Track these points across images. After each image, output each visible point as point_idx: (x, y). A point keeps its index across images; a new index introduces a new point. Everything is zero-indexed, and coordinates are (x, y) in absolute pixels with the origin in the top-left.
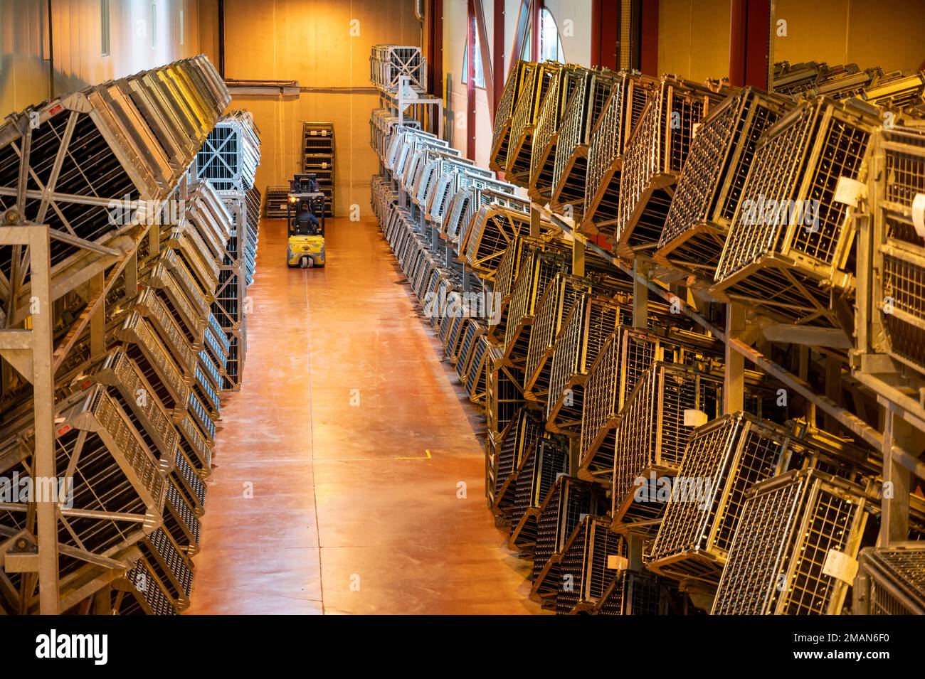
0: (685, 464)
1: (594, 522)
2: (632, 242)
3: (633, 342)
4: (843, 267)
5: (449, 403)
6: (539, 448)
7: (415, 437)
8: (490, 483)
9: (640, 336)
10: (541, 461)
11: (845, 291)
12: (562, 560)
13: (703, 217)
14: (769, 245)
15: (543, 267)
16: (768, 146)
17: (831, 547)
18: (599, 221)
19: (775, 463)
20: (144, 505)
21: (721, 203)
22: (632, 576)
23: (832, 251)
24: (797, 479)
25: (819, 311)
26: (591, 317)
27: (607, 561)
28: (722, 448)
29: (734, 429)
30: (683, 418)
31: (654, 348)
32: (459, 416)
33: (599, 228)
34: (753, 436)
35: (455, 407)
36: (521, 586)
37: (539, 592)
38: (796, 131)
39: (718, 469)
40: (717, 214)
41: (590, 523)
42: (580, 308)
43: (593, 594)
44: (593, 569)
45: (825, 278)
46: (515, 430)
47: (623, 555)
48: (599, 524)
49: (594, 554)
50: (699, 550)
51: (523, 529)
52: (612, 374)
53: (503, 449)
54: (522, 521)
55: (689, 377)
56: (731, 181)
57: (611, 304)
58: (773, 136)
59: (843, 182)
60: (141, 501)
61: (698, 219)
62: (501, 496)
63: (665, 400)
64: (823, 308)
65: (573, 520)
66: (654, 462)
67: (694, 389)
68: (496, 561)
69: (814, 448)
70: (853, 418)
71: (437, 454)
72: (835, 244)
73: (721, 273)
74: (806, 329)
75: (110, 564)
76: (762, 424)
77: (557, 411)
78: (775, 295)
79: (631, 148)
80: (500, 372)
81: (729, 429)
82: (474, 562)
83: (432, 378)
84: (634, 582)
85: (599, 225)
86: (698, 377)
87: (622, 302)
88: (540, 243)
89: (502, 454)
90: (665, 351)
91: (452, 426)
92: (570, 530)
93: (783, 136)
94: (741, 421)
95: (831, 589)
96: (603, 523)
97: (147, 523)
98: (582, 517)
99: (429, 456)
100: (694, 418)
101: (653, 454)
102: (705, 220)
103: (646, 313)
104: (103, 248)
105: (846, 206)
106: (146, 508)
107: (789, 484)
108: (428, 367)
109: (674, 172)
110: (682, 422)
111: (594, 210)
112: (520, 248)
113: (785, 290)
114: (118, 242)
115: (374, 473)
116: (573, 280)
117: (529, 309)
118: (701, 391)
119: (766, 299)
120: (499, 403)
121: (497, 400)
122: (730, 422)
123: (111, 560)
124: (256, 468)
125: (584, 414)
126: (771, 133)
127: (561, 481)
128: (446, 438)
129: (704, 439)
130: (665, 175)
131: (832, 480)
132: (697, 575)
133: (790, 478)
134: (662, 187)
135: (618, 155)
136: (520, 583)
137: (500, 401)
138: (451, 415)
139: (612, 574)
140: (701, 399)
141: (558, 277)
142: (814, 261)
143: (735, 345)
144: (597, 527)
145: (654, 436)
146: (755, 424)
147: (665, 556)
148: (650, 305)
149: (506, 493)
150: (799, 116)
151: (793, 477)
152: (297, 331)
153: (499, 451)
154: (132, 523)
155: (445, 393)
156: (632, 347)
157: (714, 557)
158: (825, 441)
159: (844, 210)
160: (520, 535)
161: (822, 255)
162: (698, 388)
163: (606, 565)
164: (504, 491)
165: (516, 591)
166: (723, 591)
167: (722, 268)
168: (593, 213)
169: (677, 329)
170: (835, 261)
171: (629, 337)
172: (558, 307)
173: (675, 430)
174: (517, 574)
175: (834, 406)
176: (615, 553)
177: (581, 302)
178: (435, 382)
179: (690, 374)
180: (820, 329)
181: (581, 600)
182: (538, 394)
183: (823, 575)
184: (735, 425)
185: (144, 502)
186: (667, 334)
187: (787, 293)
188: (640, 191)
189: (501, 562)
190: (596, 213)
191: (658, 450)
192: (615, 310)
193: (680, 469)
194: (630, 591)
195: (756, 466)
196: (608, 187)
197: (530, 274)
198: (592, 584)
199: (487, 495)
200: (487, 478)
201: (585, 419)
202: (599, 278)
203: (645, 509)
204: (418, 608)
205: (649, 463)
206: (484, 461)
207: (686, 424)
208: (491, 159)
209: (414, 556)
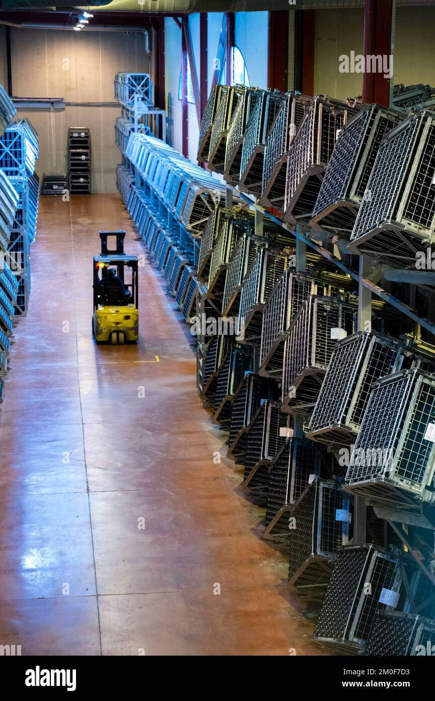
0: (331, 365)
1: (270, 405)
2: (295, 213)
3: (296, 281)
5: (171, 323)
6: (233, 354)
7: (148, 347)
8: (200, 379)
9: (301, 278)
10: (234, 363)
12: (249, 431)
13: (342, 195)
14: (387, 215)
15: (235, 228)
16: (387, 146)
17: (430, 421)
18: (272, 198)
19: (393, 364)
21: (355, 185)
22: (296, 442)
23: (431, 219)
24: (407, 376)
26: (267, 264)
27: (279, 431)
28: (356, 355)
29: (364, 341)
30: (330, 334)
31: (310, 285)
32: (178, 332)
33: (272, 203)
34: (377, 346)
35: (175, 326)
36: (221, 449)
37: (233, 452)
38: (407, 135)
39: (354, 369)
40: (352, 193)
41: (268, 405)
42: (260, 258)
43: (269, 454)
44: (270, 437)
45: (426, 238)
46: (216, 342)
47: (290, 427)
48: (274, 406)
49: (270, 427)
50: (340, 425)
51: (222, 410)
52: (282, 304)
53: (208, 355)
54: (222, 404)
55: (335, 305)
56: (362, 170)
57: (281, 255)
58: (391, 139)
61: (339, 197)
62: (207, 387)
63: (318, 322)
65: (256, 404)
66: (310, 364)
67: (338, 314)
68: (204, 432)
69: (419, 354)
71: (164, 358)
72: (432, 214)
73: (355, 235)
76: (384, 338)
77: (245, 329)
78: (392, 250)
79: (294, 147)
80: (206, 302)
81: (361, 341)
82: (190, 432)
83: (160, 306)
84: (298, 446)
85: (272, 200)
86: (341, 305)
87: (288, 253)
88: (232, 213)
89: (208, 359)
90: (318, 288)
91: (174, 339)
92: (254, 410)
93: (398, 138)
94: (369, 336)
95: (430, 450)
96: (276, 405)
98: (262, 401)
99: (158, 360)
100: (338, 333)
101: (310, 359)
102: (344, 198)
103: (305, 261)
107: (402, 379)
108: (157, 298)
109: (323, 164)
110: (330, 337)
111: (269, 190)
112: (219, 216)
113: (399, 246)
115: (120, 372)
116: (255, 239)
117: (225, 258)
118: (343, 315)
119: (385, 252)
122: (362, 337)
124: (38, 370)
125: (263, 331)
126: (389, 137)
127: (248, 377)
128: (169, 348)
129: (344, 348)
130: (317, 166)
131: (431, 376)
132: (339, 441)
133: (402, 375)
134: (315, 174)
135: (285, 151)
136: (221, 446)
138: (172, 331)
139: (283, 440)
140: (342, 321)
141: (245, 236)
142: (418, 226)
143: (365, 283)
144: (273, 408)
145: (310, 346)
146: (379, 338)
147: (317, 428)
148: (308, 255)
149: (210, 386)
150: (409, 125)
151: (404, 374)
152: (66, 274)
153: (205, 356)
155: (169, 316)
156: (295, 285)
157: (351, 429)
158: (427, 348)
160: (220, 414)
161: (424, 222)
162: (340, 313)
163: (279, 434)
164: (209, 384)
165: (218, 452)
167: (356, 231)
168: (268, 192)
169: (326, 272)
170: (432, 226)
171: (294, 278)
172: (245, 257)
173: (325, 342)
174: (218, 440)
175: (432, 325)
176: (285, 426)
177: (260, 254)
178: (162, 309)
179: (335, 303)
181: (261, 458)
183: (424, 440)
184: (365, 338)
186: (319, 276)
187: (400, 248)
188: (300, 177)
189: (208, 433)
190: (270, 192)
191: (313, 356)
192: (284, 259)
193: (328, 369)
194: (295, 452)
195: (380, 365)
196: (278, 174)
197: (225, 234)
198: (269, 447)
199: (198, 387)
200: (198, 376)
201: (264, 335)
202: (273, 237)
203: (304, 396)
204: (151, 465)
205: (307, 365)
206: (196, 363)
207: (332, 338)
208: (198, 154)
209: (147, 429)
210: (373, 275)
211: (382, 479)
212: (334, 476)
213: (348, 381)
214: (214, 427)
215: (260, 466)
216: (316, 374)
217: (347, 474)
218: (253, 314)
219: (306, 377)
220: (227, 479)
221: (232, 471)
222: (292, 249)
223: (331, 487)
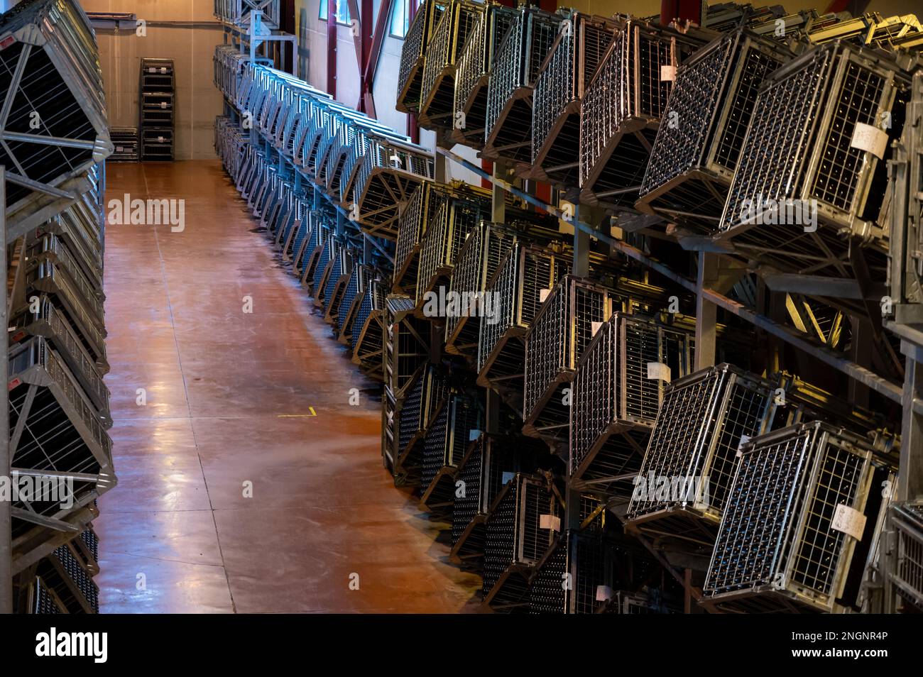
0: (661, 418)
1: (525, 481)
2: (596, 189)
3: (580, 293)
4: (860, 215)
5: (325, 357)
6: (451, 404)
7: (295, 393)
8: (388, 443)
9: (588, 287)
10: (453, 418)
11: (866, 240)
12: (489, 520)
13: (695, 163)
14: (787, 192)
15: (459, 214)
16: (773, 91)
17: (839, 502)
18: (547, 167)
19: (760, 417)
20: (97, 463)
21: (714, 148)
22: (575, 536)
23: (850, 199)
24: (803, 433)
25: (831, 260)
26: (525, 267)
27: (539, 521)
28: (706, 402)
29: (718, 382)
30: (646, 371)
31: (602, 299)
32: (340, 372)
33: (547, 173)
34: (738, 389)
35: (334, 362)
36: (430, 548)
37: (460, 553)
38: (809, 75)
39: (703, 424)
40: (710, 160)
41: (521, 481)
42: (514, 257)
43: (526, 555)
44: (525, 529)
45: (844, 227)
46: (421, 385)
47: (556, 515)
48: (531, 482)
49: (526, 514)
50: (686, 507)
51: (435, 489)
52: (561, 326)
53: (405, 405)
54: (435, 480)
55: (651, 329)
56: (723, 125)
57: (546, 254)
58: (779, 80)
59: (860, 127)
60: (94, 459)
61: (690, 165)
62: (406, 455)
63: (628, 353)
64: (834, 258)
65: (496, 479)
66: (619, 416)
67: (656, 341)
68: (399, 522)
69: (798, 401)
70: (862, 370)
71: (322, 411)
72: (852, 191)
73: (726, 221)
74: (812, 278)
75: (60, 526)
76: (748, 377)
77: (490, 364)
78: (784, 244)
79: (591, 91)
80: (401, 324)
81: (712, 382)
82: (377, 523)
83: (305, 332)
84: (578, 541)
85: (548, 171)
86: (660, 328)
87: (556, 251)
88: (447, 189)
89: (403, 411)
90: (613, 302)
91: (334, 382)
92: (492, 488)
93: (792, 79)
94: (726, 374)
95: (840, 544)
96: (534, 481)
97: (101, 483)
98: (507, 477)
99: (314, 414)
100: (659, 371)
101: (619, 408)
102: (698, 166)
103: (587, 263)
104: (58, 190)
105: (863, 152)
106: (100, 467)
107: (794, 438)
108: (299, 320)
109: (645, 116)
110: (646, 376)
111: (545, 154)
112: (428, 195)
113: (796, 238)
114: (72, 184)
115: (259, 432)
116: (497, 229)
117: (445, 259)
118: (664, 343)
119: (772, 248)
120: (400, 358)
121: (397, 355)
122: (714, 374)
123: (62, 523)
124: (131, 426)
125: (526, 367)
126: (777, 77)
127: (482, 438)
128: (329, 395)
129: (682, 393)
130: (636, 118)
131: (840, 434)
132: (676, 532)
133: (794, 431)
134: (632, 131)
135: (573, 97)
136: (429, 545)
137: (401, 355)
138: (330, 370)
139: (544, 534)
140: (664, 352)
141: (482, 225)
142: (832, 209)
143: (707, 295)
144: (528, 486)
145: (619, 390)
146: (740, 376)
147: (644, 513)
148: (591, 256)
149: (411, 452)
150: (811, 60)
151: (797, 431)
152: (153, 282)
153: (399, 407)
154: (85, 482)
155: (320, 347)
156: (580, 299)
157: (702, 514)
158: (811, 394)
159: (862, 157)
160: (431, 495)
161: (839, 202)
162: (660, 341)
163: (539, 525)
164: (409, 449)
165: (426, 553)
166: (721, 548)
167: (728, 216)
168: (543, 158)
169: (626, 279)
170: (853, 209)
171: (577, 287)
172: (483, 256)
173: (639, 384)
174: (424, 536)
175: (838, 358)
176: (547, 512)
177: (514, 251)
178: (309, 336)
179: (652, 325)
180: (826, 279)
181: (514, 561)
182: (460, 347)
183: (831, 530)
184: (720, 377)
185: (98, 461)
186: (615, 284)
187: (798, 242)
188: (607, 135)
189: (406, 525)
190: (546, 158)
191: (624, 404)
192: (550, 260)
193: (654, 425)
194: (574, 551)
195: (742, 419)
196: (561, 131)
197: (444, 221)
198: (524, 545)
199: (383, 454)
200: (383, 438)
201: (529, 372)
202: (525, 226)
203: (605, 464)
204: (326, 573)
205: (615, 418)
206: (381, 420)
207: (649, 377)
208: (398, 101)
209: (313, 519)
210: (719, 283)
211: (771, 588)
212: (645, 588)
213: (694, 442)
214: (415, 515)
215: (511, 574)
216: (629, 432)
217: (707, 582)
218: (504, 341)
219: (612, 437)
220: (446, 595)
221: (452, 582)
222: (561, 245)
223: (641, 604)
